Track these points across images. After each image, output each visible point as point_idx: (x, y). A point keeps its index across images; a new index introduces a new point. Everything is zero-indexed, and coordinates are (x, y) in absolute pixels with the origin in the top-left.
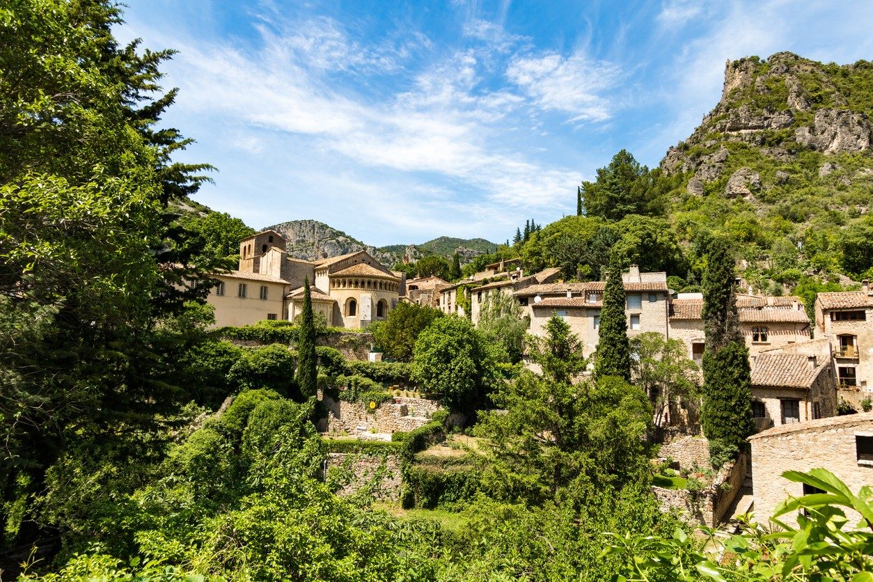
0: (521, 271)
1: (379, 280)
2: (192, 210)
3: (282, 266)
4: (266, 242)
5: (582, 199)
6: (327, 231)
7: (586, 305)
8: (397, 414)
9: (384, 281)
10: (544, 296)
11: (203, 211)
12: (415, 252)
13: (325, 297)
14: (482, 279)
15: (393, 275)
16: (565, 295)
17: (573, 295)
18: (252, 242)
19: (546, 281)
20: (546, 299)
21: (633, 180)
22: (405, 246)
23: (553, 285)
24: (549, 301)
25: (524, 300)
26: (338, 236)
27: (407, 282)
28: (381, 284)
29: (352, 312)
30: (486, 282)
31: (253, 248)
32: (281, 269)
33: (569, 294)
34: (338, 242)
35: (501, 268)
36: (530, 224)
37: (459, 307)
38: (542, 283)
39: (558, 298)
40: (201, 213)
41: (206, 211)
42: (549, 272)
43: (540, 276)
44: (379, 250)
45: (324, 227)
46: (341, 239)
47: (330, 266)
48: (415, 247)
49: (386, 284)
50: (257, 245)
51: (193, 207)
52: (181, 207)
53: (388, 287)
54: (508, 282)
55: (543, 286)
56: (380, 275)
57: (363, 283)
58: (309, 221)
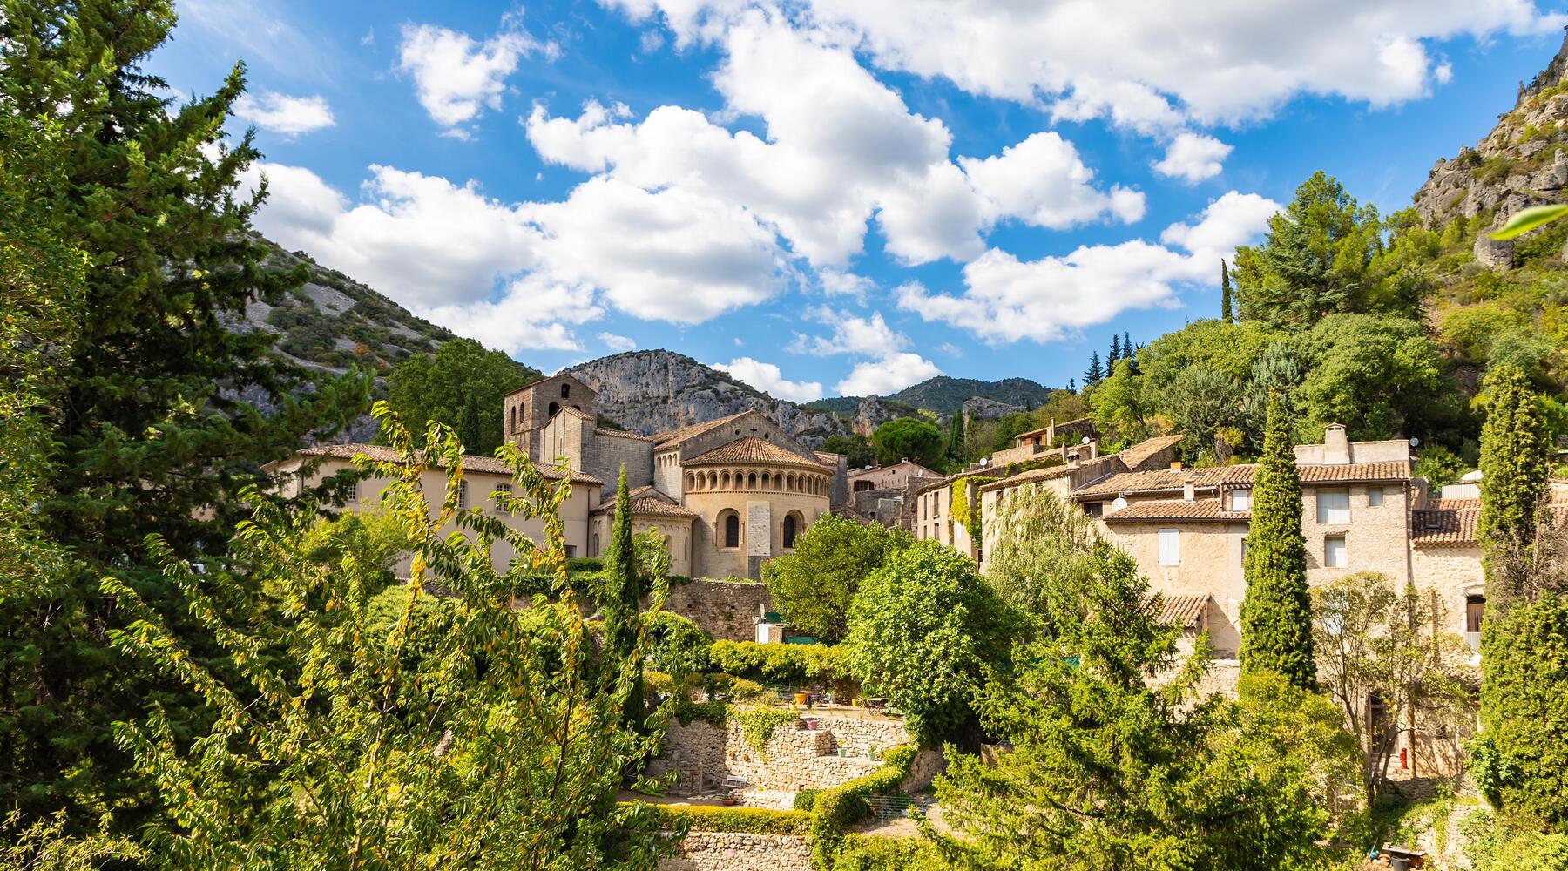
0: (1093, 445)
1: (786, 472)
2: (414, 335)
3: (583, 445)
4: (556, 396)
5: (1233, 285)
6: (694, 371)
7: (1222, 515)
8: (809, 751)
9: (798, 473)
10: (1133, 497)
11: (438, 338)
12: (878, 411)
13: (675, 511)
14: (1006, 464)
15: (817, 460)
16: (1180, 495)
17: (1199, 494)
18: (528, 396)
19: (1144, 466)
20: (1139, 503)
21: (1341, 234)
22: (857, 399)
23: (1156, 474)
24: (1144, 508)
25: (1092, 506)
26: (717, 381)
27: (850, 473)
28: (790, 479)
29: (732, 540)
30: (1015, 469)
31: (529, 410)
32: (583, 452)
33: (1189, 492)
34: (716, 393)
35: (1049, 439)
36: (1121, 345)
37: (957, 525)
38: (1135, 470)
39: (1163, 502)
40: (434, 343)
41: (444, 335)
42: (1154, 446)
43: (1133, 456)
44: (802, 408)
45: (687, 363)
46: (722, 387)
47: (683, 443)
48: (880, 400)
49: (801, 479)
50: (538, 404)
51: (418, 329)
52: (394, 332)
53: (805, 485)
54: (1061, 468)
55: (1134, 476)
56: (787, 460)
57: (752, 478)
58: (657, 352)
